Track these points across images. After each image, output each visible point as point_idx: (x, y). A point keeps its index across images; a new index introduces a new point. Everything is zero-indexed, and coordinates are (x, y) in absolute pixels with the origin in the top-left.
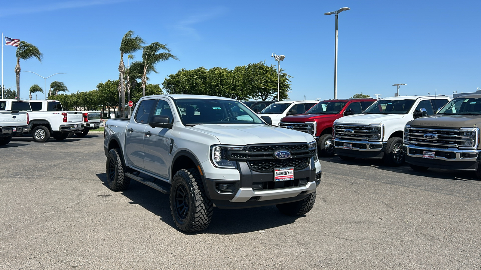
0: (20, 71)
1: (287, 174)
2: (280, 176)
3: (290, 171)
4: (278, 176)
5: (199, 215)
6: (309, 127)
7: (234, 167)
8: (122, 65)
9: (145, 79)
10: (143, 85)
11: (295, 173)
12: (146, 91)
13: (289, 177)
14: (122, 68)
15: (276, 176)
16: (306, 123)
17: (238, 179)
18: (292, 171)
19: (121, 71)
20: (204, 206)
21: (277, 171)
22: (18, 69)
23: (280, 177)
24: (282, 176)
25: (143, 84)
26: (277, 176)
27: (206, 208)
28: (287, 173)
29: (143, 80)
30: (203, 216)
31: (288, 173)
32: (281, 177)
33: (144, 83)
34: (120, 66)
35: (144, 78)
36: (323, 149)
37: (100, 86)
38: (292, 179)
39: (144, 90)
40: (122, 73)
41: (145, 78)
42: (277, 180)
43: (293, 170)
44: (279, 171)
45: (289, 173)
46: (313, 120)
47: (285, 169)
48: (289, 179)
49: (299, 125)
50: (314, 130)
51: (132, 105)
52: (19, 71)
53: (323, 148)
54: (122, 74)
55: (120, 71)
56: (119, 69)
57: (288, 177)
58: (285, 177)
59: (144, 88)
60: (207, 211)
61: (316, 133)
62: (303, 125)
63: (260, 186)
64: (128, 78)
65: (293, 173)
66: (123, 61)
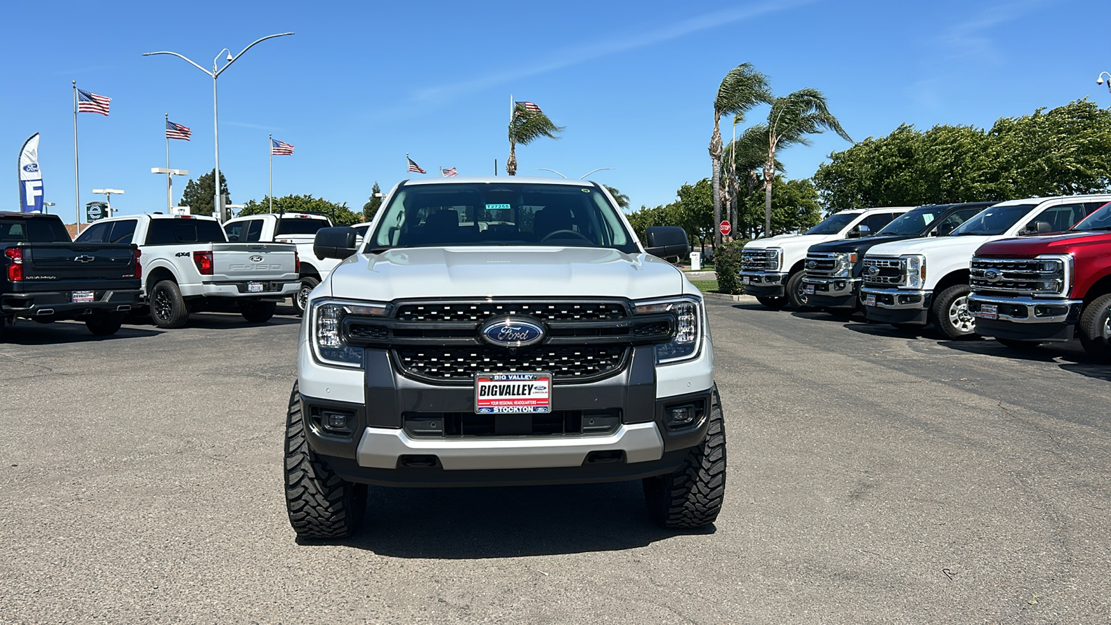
0: (515, 169)
1: (523, 394)
2: (498, 397)
3: (536, 384)
4: (491, 397)
5: (297, 492)
6: (1048, 270)
7: (359, 366)
8: (716, 139)
9: (771, 168)
10: (766, 183)
11: (554, 393)
12: (773, 198)
13: (534, 402)
14: (718, 148)
15: (481, 398)
16: (1038, 257)
17: (360, 398)
18: (545, 383)
19: (714, 155)
20: (311, 469)
21: (487, 384)
22: (512, 163)
23: (499, 400)
24: (503, 397)
25: (767, 181)
26: (486, 397)
27: (317, 477)
28: (524, 390)
29: (766, 171)
30: (311, 497)
31: (530, 390)
32: (501, 403)
33: (768, 179)
34: (712, 143)
35: (768, 167)
36: (1096, 338)
37: (684, 192)
38: (541, 410)
39: (768, 194)
40: (716, 158)
41: (771, 166)
42: (484, 411)
43: (547, 382)
44: (492, 384)
45: (533, 390)
46: (1062, 250)
47: (515, 377)
48: (530, 410)
49: (1016, 266)
50: (1063, 278)
51: (727, 231)
52: (513, 167)
53: (1098, 335)
54: (716, 161)
55: (711, 154)
56: (710, 150)
57: (528, 402)
58: (515, 403)
59: (769, 192)
60: (324, 485)
61: (1070, 288)
62: (1030, 266)
63: (435, 426)
64: (734, 169)
65: (547, 390)
66: (719, 132)
